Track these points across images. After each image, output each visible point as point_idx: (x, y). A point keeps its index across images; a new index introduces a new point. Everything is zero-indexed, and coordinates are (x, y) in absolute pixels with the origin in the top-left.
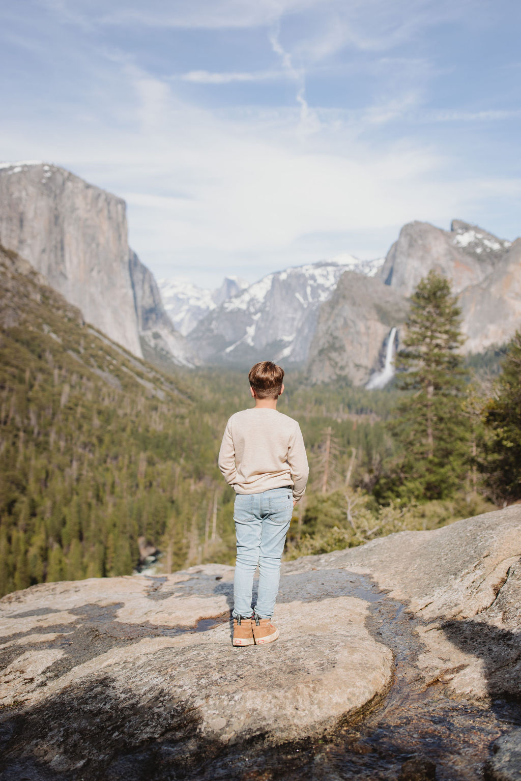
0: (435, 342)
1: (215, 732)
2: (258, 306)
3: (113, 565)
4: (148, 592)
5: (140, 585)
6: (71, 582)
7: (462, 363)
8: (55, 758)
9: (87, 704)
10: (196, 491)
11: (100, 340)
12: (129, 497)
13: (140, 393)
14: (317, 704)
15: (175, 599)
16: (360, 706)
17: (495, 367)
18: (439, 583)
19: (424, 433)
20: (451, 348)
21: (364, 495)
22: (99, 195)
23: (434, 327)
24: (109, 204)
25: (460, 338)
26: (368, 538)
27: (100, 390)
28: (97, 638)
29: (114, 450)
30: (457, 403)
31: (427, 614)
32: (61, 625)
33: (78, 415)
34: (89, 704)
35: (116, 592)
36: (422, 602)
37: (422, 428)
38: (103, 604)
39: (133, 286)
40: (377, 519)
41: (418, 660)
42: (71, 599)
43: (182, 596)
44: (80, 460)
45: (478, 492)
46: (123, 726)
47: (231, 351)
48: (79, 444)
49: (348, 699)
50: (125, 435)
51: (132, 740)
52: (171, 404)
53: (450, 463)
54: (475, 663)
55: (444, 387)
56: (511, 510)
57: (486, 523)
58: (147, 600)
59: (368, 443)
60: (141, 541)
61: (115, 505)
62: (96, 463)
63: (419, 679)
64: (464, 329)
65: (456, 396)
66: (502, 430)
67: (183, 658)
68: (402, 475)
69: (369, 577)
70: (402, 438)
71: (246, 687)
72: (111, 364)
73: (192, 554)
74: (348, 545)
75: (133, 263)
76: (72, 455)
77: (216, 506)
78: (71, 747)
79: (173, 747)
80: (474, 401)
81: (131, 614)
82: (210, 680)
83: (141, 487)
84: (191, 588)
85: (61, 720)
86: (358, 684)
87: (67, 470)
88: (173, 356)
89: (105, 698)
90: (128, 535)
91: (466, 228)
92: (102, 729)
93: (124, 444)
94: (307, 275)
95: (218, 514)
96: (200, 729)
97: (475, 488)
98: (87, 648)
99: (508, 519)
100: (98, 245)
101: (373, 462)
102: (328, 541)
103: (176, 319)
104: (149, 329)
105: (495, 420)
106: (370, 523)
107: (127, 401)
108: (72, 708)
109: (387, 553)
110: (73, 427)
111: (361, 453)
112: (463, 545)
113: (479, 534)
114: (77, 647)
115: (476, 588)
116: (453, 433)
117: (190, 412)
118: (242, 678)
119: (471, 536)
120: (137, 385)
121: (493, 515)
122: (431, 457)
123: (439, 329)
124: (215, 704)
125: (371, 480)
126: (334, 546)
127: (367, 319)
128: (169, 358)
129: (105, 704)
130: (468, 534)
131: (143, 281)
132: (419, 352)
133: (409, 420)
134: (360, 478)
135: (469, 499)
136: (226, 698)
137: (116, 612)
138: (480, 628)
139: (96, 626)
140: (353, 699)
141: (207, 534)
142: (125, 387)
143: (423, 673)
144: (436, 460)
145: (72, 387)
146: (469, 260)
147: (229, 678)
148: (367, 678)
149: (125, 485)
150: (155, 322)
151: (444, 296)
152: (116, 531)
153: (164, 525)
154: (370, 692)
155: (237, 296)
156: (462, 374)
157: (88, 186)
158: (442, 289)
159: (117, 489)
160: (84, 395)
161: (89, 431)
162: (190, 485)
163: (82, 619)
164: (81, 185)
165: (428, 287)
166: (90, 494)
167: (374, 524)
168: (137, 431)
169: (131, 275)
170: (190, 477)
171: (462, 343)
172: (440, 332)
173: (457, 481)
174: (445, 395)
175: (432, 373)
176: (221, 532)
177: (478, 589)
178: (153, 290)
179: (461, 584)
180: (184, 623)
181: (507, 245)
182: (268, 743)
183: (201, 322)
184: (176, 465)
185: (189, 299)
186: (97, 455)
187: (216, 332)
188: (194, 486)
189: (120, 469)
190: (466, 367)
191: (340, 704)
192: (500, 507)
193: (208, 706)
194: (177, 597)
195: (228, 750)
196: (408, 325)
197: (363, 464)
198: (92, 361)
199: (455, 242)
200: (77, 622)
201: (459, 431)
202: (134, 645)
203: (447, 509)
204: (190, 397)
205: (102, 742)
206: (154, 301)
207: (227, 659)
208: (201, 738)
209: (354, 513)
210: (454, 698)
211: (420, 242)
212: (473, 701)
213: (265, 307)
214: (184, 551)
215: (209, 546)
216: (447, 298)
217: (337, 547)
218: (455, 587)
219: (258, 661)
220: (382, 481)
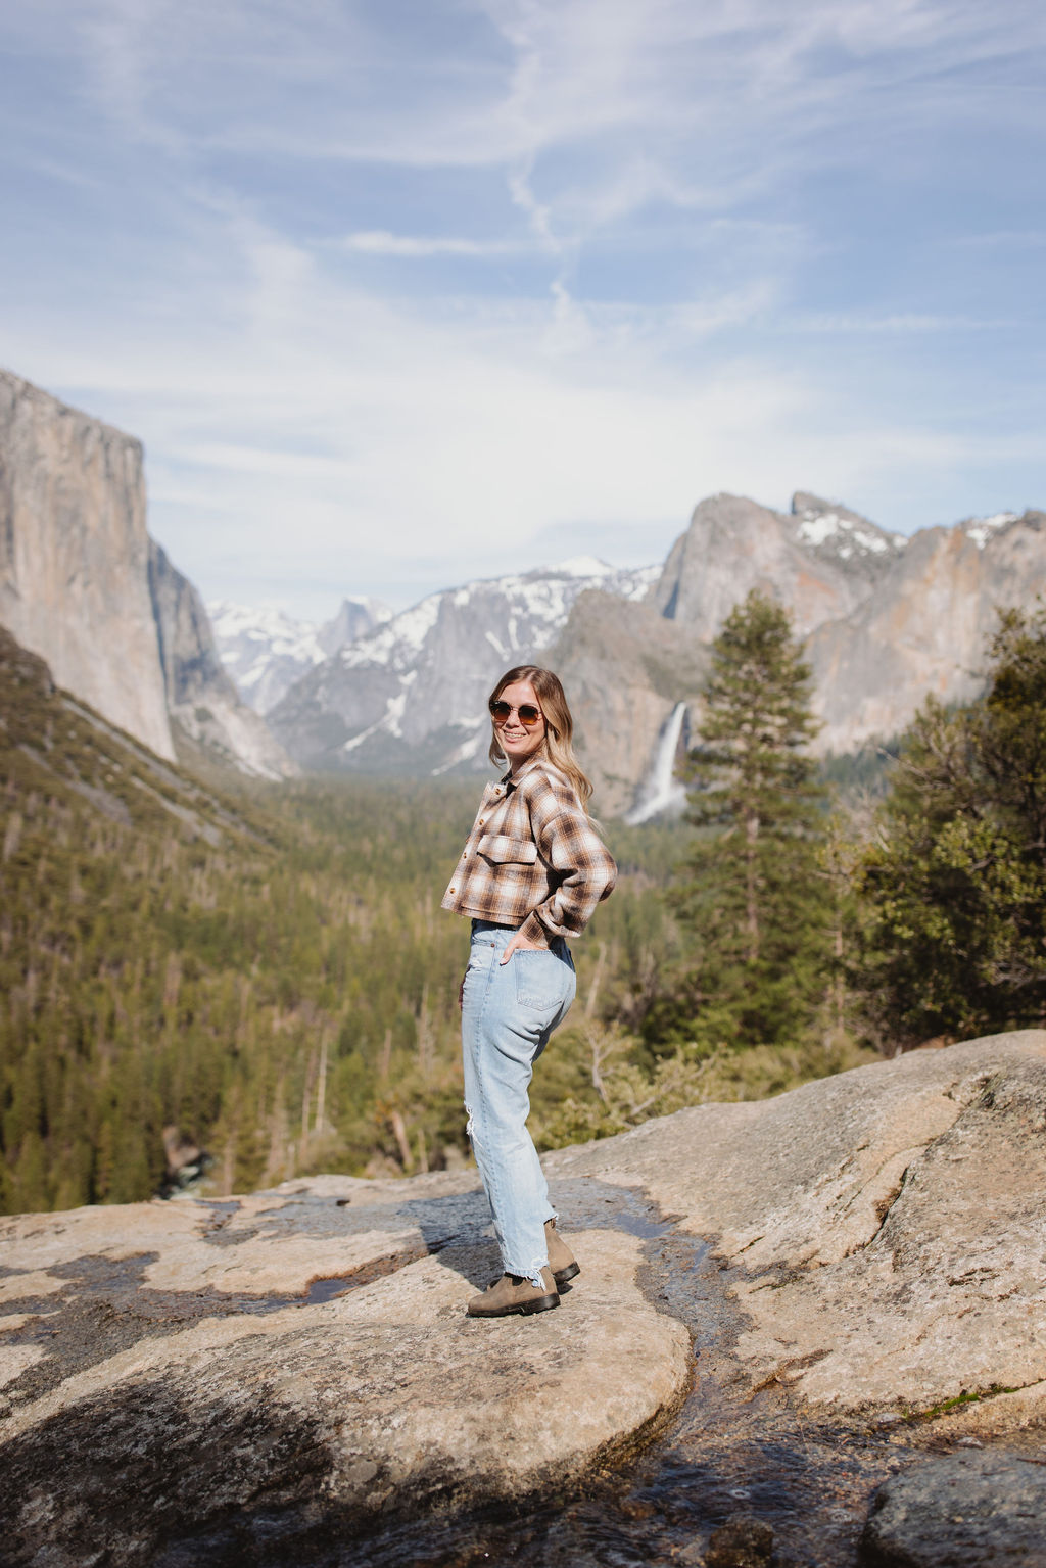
0: (760, 731)
1: (356, 1489)
2: (410, 657)
3: (110, 1184)
4: (204, 1232)
5: (186, 1217)
6: (46, 1215)
7: (814, 772)
8: (40, 1552)
9: (99, 1446)
10: (283, 1031)
11: (87, 723)
12: (145, 1046)
13: (169, 832)
14: (550, 1428)
15: (260, 1243)
16: (631, 1430)
17: (878, 781)
18: (774, 1200)
19: (741, 912)
20: (792, 744)
21: (625, 1034)
22: (87, 430)
23: (759, 703)
24: (107, 447)
25: (808, 724)
26: (632, 1121)
27: (86, 825)
28: (110, 1320)
29: (114, 948)
30: (806, 852)
31: (752, 1260)
32: (32, 1299)
33: (40, 878)
34: (104, 1447)
35: (139, 1232)
36: (743, 1237)
37: (738, 901)
38: (116, 1255)
39: (157, 614)
40: (651, 1082)
41: (737, 1345)
42: (48, 1249)
43: (276, 1236)
44: (43, 968)
45: (845, 1028)
46: (173, 1484)
47: (356, 748)
48: (40, 936)
49: (609, 1418)
50: (138, 918)
51: (195, 1510)
52: (233, 854)
53: (792, 970)
54: (843, 1347)
55: (779, 821)
56: (910, 1060)
57: (861, 1084)
58: (204, 1245)
59: (630, 932)
60: (169, 1134)
61: (115, 1061)
62: (76, 974)
63: (740, 1379)
64: (818, 706)
65: (803, 838)
66: (894, 904)
67: (287, 1353)
68: (698, 996)
69: (642, 1191)
70: (698, 922)
71: (414, 1402)
72: (109, 772)
73: (276, 1159)
74: (594, 1134)
75: (158, 569)
76: (25, 960)
77: (324, 1062)
78: (70, 1530)
79: (275, 1520)
80: (838, 848)
81: (173, 1273)
82: (342, 1391)
83: (171, 1024)
84: (292, 1222)
85: (48, 1480)
86: (627, 1390)
87: (16, 990)
88: (237, 757)
89: (135, 1434)
90: (142, 1122)
91: (821, 508)
92: (132, 1492)
93: (136, 935)
94: (509, 597)
95: (328, 1078)
96: (327, 1484)
97: (841, 1019)
98: (90, 1340)
99: (904, 1076)
100: (84, 530)
101: (641, 970)
102: (555, 1128)
103: (245, 681)
104: (189, 701)
105: (879, 886)
106: (638, 1091)
107: (142, 847)
108: (69, 1455)
109: (674, 1146)
110: (29, 901)
111: (618, 952)
112: (820, 1127)
113: (849, 1106)
114: (69, 1339)
115: (843, 1208)
116: (797, 914)
117: (272, 871)
118: (406, 1385)
119: (835, 1109)
120: (162, 815)
121: (872, 1071)
122: (753, 960)
123: (768, 707)
124: (353, 1436)
125: (636, 1005)
126: (566, 1137)
127: (628, 686)
128: (230, 762)
129: (136, 1446)
130: (829, 1108)
131: (177, 605)
132: (730, 752)
133: (711, 885)
134: (614, 1002)
135: (828, 1042)
136: (376, 1424)
137: (143, 1271)
138: (853, 1282)
139: (106, 1297)
140: (618, 1418)
141: (306, 1119)
142: (139, 818)
143: (747, 1367)
144: (765, 965)
145: (28, 819)
146: (827, 571)
147: (379, 1386)
148: (644, 1379)
149: (136, 1019)
150: (201, 688)
151: (778, 641)
152: (118, 1114)
153: (217, 1102)
154: (649, 1405)
155: (368, 638)
156: (815, 794)
157: (64, 412)
158: (775, 627)
159: (121, 1029)
160: (53, 835)
161: (63, 909)
162: (271, 1019)
163: (76, 1286)
164: (50, 409)
165: (747, 623)
166: (63, 1039)
167: (645, 1092)
168: (162, 909)
169: (153, 592)
170: (272, 1002)
171: (813, 734)
172: (771, 712)
173: (805, 1007)
174: (782, 838)
175: (756, 793)
176: (335, 1113)
177: (849, 1211)
178: (197, 620)
179: (815, 1201)
180: (282, 1287)
181: (899, 542)
182: (458, 1505)
183: (296, 689)
184: (242, 978)
185: (270, 642)
186: (79, 957)
187: (325, 708)
188: (280, 1022)
189: (125, 987)
190: (821, 782)
191: (593, 1428)
192: (889, 1055)
193: (341, 1440)
194: (264, 1239)
195: (381, 1521)
196: (709, 698)
197: (621, 975)
198: (70, 765)
199: (799, 535)
200: (66, 1292)
201: (809, 908)
202: (186, 1333)
203: (786, 1063)
204: (271, 840)
205: (133, 1517)
206: (199, 645)
207: (374, 1351)
208: (330, 1500)
209: (605, 1071)
210: (806, 1411)
211: (732, 535)
212: (839, 1417)
213: (426, 659)
214: (259, 1153)
215: (310, 1143)
216: (783, 646)
217: (572, 1140)
218: (806, 1206)
219: (434, 1354)
220: (659, 1008)
